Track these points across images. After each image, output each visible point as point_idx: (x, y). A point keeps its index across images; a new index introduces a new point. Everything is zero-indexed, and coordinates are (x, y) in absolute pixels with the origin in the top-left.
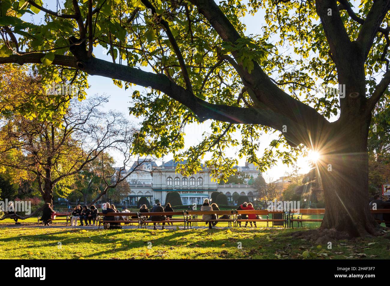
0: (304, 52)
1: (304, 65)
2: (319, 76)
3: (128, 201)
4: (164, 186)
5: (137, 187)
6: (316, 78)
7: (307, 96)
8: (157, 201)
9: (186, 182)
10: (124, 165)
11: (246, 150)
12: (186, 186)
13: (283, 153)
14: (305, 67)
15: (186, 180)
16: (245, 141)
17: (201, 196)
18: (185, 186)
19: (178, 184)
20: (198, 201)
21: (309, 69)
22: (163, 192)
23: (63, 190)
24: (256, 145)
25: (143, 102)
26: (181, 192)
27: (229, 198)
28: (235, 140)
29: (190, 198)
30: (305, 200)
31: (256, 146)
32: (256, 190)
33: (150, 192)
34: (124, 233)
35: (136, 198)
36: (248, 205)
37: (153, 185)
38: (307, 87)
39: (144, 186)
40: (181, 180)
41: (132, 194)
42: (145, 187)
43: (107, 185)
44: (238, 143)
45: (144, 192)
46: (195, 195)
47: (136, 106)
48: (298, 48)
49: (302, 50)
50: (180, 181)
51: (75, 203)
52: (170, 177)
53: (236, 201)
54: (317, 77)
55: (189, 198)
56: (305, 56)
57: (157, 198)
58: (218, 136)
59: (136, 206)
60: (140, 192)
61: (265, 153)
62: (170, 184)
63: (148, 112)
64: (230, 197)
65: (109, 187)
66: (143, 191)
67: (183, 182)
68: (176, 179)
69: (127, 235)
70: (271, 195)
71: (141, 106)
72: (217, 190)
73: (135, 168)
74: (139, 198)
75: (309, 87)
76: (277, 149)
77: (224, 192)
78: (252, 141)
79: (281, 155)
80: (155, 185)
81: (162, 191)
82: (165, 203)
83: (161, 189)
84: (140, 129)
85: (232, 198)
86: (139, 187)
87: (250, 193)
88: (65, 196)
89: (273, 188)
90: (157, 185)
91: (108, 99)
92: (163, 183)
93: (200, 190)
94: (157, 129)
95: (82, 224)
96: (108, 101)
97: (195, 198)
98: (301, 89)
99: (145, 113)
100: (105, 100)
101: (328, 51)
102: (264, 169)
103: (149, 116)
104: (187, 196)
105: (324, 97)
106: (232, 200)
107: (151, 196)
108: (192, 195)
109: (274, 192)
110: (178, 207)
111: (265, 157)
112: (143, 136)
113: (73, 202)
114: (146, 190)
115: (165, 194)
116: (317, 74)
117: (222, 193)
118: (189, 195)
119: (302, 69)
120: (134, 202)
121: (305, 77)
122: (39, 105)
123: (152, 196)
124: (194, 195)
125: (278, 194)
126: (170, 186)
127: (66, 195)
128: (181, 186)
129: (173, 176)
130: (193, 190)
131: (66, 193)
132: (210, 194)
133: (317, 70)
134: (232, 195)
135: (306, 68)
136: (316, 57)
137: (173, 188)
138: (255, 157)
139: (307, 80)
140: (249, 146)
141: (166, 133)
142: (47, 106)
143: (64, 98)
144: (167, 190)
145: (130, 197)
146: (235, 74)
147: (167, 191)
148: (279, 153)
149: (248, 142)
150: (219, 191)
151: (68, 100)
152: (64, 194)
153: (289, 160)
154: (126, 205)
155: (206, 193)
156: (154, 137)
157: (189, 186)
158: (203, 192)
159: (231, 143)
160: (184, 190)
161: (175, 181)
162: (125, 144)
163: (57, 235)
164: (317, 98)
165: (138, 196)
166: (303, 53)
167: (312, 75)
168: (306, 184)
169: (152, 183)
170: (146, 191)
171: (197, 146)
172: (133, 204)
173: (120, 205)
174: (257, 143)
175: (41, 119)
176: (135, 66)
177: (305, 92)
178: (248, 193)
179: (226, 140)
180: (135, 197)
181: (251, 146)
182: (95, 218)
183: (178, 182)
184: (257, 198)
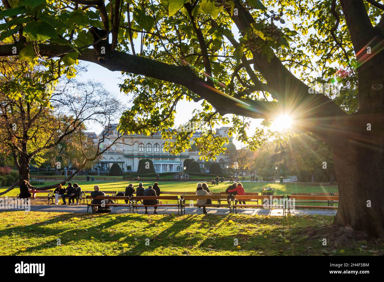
0: (304, 29)
1: (301, 42)
2: (316, 54)
3: (99, 167)
4: (135, 153)
5: (109, 153)
6: (312, 56)
7: (302, 75)
8: (129, 168)
9: (158, 149)
10: (103, 137)
11: (237, 128)
12: (158, 153)
13: (275, 132)
14: (302, 44)
15: (158, 146)
16: (235, 119)
17: (174, 164)
18: (156, 153)
19: (150, 150)
20: (171, 168)
21: (306, 47)
22: (135, 158)
23: (36, 159)
24: (247, 123)
25: (134, 78)
26: (153, 159)
27: (200, 165)
28: (226, 118)
29: (163, 164)
30: (276, 168)
31: (247, 125)
32: (227, 157)
33: (122, 158)
34: (120, 222)
35: (108, 164)
36: (238, 185)
37: (125, 152)
38: (303, 66)
39: (115, 152)
40: (153, 146)
41: (104, 160)
42: (117, 153)
43: (86, 158)
44: (228, 121)
45: (116, 158)
46: (168, 162)
47: (125, 83)
48: (297, 24)
49: (302, 27)
50: (151, 147)
51: (45, 169)
52: (142, 143)
53: (207, 168)
54: (313, 54)
55: (161, 165)
56: (304, 33)
57: (129, 165)
58: (209, 114)
59: (107, 173)
60: (112, 158)
61: (257, 132)
62: (142, 150)
63: (139, 89)
64: (202, 163)
65: (88, 160)
66: (114, 158)
67: (155, 149)
68: (148, 146)
69: (125, 226)
70: (242, 162)
71: (131, 82)
72: (188, 157)
73: (115, 141)
74: (111, 165)
75: (306, 66)
76: (269, 128)
77: (196, 159)
78: (244, 119)
79: (273, 134)
80: (127, 152)
81: (133, 158)
82: (137, 169)
83: (133, 155)
84: (131, 107)
85: (203, 165)
86: (111, 153)
87: (221, 160)
88: (38, 166)
89: (245, 155)
90: (128, 151)
91: (86, 68)
92: (134, 149)
93: (172, 157)
94: (147, 107)
95: (65, 203)
96: (87, 71)
97: (166, 165)
98: (296, 67)
99: (136, 90)
100: (83, 69)
101: (330, 29)
102: (254, 148)
103: (139, 93)
104: (159, 163)
105: (321, 76)
106: (203, 167)
107: (122, 163)
108: (165, 162)
109: (246, 159)
110: (152, 175)
111: (256, 136)
112: (133, 115)
113: (42, 168)
114: (118, 156)
115: (137, 161)
116: (314, 51)
117: (194, 160)
118: (161, 162)
119: (300, 46)
120: (106, 169)
121: (301, 54)
122: (25, 84)
123: (124, 162)
124: (166, 162)
125: (248, 161)
126: (141, 153)
127: (39, 164)
128: (153, 152)
129: (145, 142)
130: (165, 157)
131: (39, 163)
132: (183, 161)
133: (314, 48)
134: (203, 162)
135: (304, 45)
136: (314, 34)
137: (145, 155)
138: (246, 136)
139: (303, 58)
140: (240, 124)
141: (158, 112)
142: (34, 84)
143: (52, 76)
144: (139, 156)
145: (101, 163)
146: (227, 48)
147: (139, 158)
148: (271, 132)
149: (239, 120)
150: (190, 158)
151: (58, 78)
152: (37, 163)
153: (280, 139)
154: (98, 172)
155: (178, 160)
156: (143, 115)
157: (161, 152)
158: (174, 158)
159: (221, 121)
160: (156, 157)
161: (146, 147)
162: (104, 115)
163: (50, 226)
164: (312, 77)
165: (109, 162)
166: (302, 29)
167: (308, 52)
168: (278, 153)
169: (123, 150)
170: (117, 158)
171: (186, 123)
172: (104, 170)
173: (91, 172)
174: (248, 122)
175: (28, 100)
176: (126, 40)
177: (299, 70)
178: (220, 160)
179: (217, 118)
180: (106, 163)
181: (242, 124)
182: (79, 197)
183: (150, 148)
184: (229, 165)
